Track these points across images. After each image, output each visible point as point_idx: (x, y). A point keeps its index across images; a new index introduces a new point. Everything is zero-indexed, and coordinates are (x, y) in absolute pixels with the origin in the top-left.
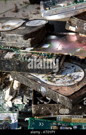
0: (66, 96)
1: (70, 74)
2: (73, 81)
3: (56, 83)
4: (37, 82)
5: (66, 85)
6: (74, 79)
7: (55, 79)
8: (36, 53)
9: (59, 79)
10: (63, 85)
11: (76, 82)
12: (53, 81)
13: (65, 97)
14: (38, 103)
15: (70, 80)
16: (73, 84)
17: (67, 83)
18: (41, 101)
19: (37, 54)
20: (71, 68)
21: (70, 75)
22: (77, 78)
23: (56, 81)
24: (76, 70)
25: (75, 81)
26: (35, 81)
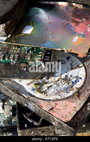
0: (65, 123)
1: (66, 74)
2: (72, 87)
3: (48, 93)
4: (21, 95)
5: (63, 97)
6: (72, 83)
7: (45, 85)
8: (15, 46)
9: (51, 86)
10: (58, 97)
11: (75, 90)
12: (43, 90)
13: (63, 123)
14: (26, 126)
15: (66, 85)
16: (71, 93)
17: (63, 93)
18: (29, 120)
19: (16, 48)
20: (66, 61)
21: (66, 76)
22: (76, 82)
23: (48, 89)
24: (73, 64)
25: (74, 87)
26: (18, 93)
